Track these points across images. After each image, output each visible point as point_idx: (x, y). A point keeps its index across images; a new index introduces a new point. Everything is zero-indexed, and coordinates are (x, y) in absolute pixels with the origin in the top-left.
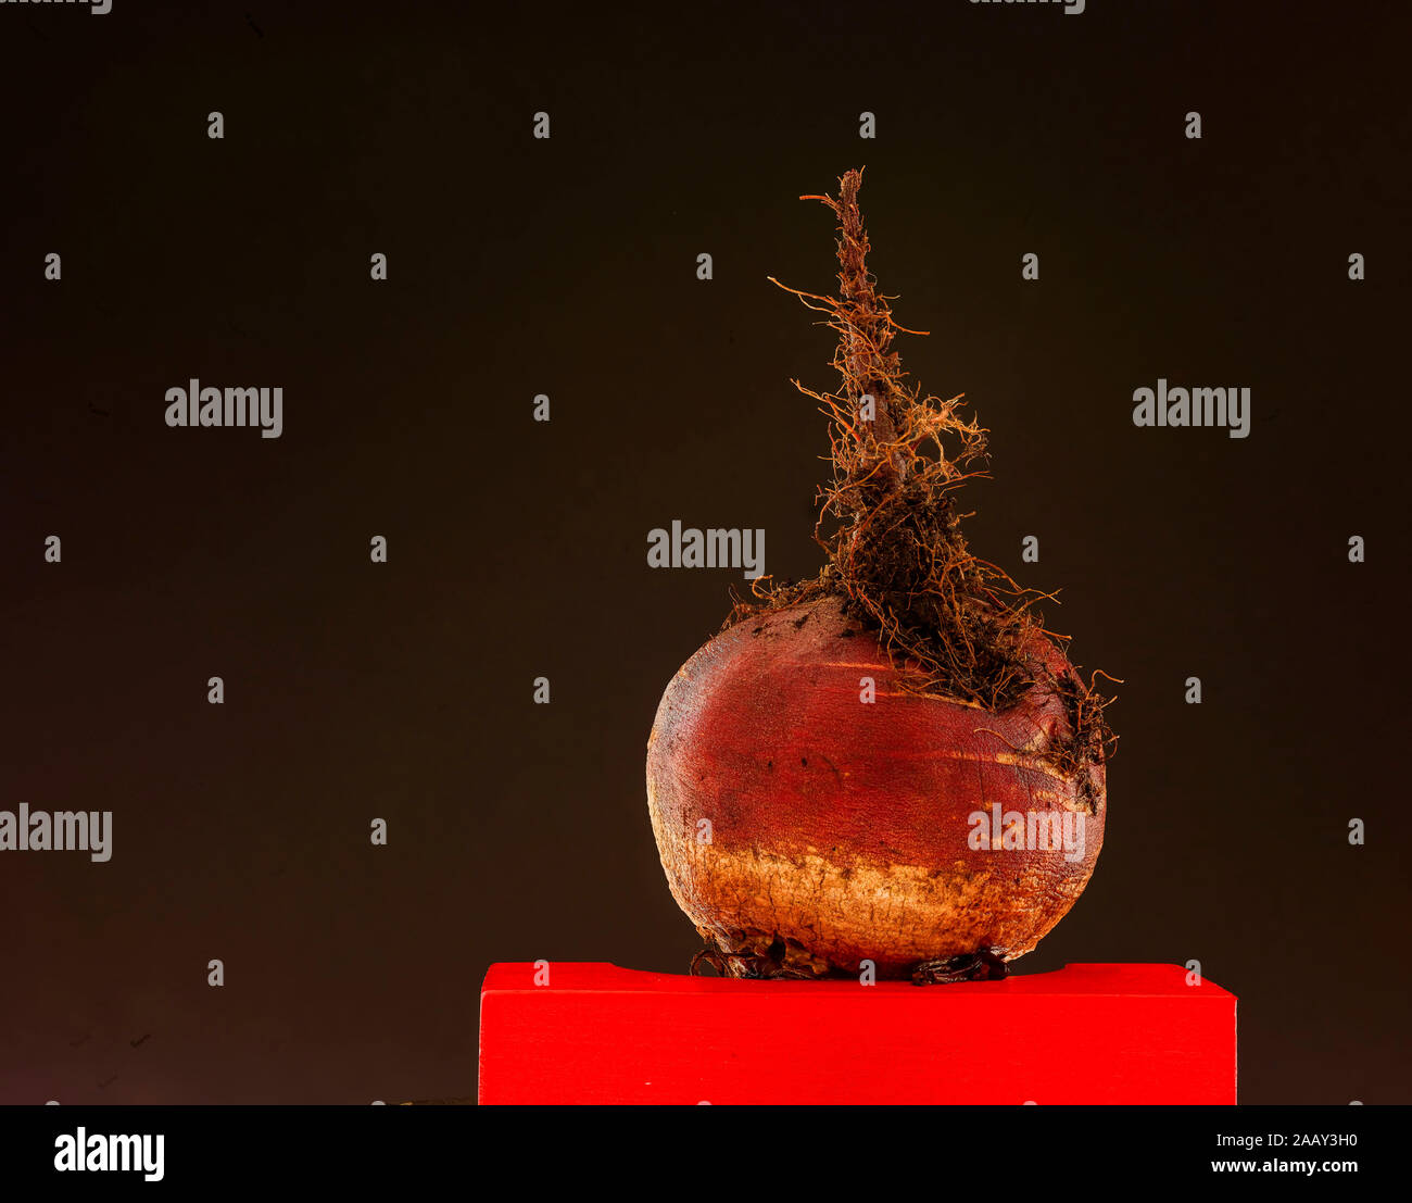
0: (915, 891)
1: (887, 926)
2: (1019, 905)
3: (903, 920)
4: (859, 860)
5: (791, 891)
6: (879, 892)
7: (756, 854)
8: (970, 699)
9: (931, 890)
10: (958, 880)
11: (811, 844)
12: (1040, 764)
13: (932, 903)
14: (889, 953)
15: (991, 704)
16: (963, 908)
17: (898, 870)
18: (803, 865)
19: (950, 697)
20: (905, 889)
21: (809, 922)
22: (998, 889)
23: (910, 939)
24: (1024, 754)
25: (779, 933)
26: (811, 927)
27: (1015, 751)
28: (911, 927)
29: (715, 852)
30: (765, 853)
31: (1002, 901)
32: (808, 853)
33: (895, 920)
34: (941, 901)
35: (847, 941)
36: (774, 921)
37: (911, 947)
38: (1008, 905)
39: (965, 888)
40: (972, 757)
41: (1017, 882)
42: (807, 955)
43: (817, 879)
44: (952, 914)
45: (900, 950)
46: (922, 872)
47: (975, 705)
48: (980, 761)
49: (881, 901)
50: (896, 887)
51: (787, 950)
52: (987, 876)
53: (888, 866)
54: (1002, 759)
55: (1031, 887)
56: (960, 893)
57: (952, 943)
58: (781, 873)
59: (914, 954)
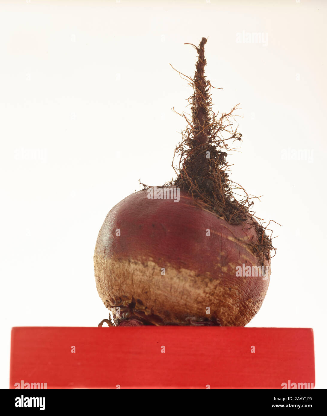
0: (189, 280)
1: (176, 295)
2: (230, 301)
3: (182, 293)
4: (169, 265)
5: (141, 277)
6: (175, 279)
7: (129, 261)
8: (221, 216)
9: (195, 282)
10: (207, 280)
11: (151, 257)
12: (244, 246)
13: (196, 288)
14: (176, 308)
15: (229, 220)
16: (207, 293)
17: (183, 270)
18: (147, 266)
19: (213, 213)
20: (185, 279)
21: (146, 291)
22: (222, 290)
23: (185, 302)
24: (239, 240)
25: (134, 297)
26: (146, 293)
27: (236, 238)
28: (185, 296)
29: (114, 262)
30: (133, 261)
31: (223, 296)
32: (149, 260)
33: (180, 293)
34: (199, 288)
35: (160, 300)
36: (133, 290)
37: (184, 306)
38: (225, 298)
39: (209, 285)
40: (219, 234)
41: (230, 289)
42: (144, 308)
43: (152, 272)
44: (203, 295)
45: (180, 307)
46: (193, 273)
47: (223, 218)
48: (221, 236)
49: (175, 283)
50: (181, 278)
51: (136, 305)
52: (218, 282)
53: (180, 268)
54: (231, 238)
55: (236, 294)
56: (207, 286)
57: (201, 309)
58: (138, 269)
59: (186, 310)
